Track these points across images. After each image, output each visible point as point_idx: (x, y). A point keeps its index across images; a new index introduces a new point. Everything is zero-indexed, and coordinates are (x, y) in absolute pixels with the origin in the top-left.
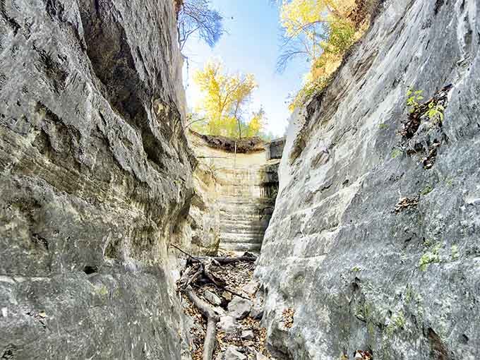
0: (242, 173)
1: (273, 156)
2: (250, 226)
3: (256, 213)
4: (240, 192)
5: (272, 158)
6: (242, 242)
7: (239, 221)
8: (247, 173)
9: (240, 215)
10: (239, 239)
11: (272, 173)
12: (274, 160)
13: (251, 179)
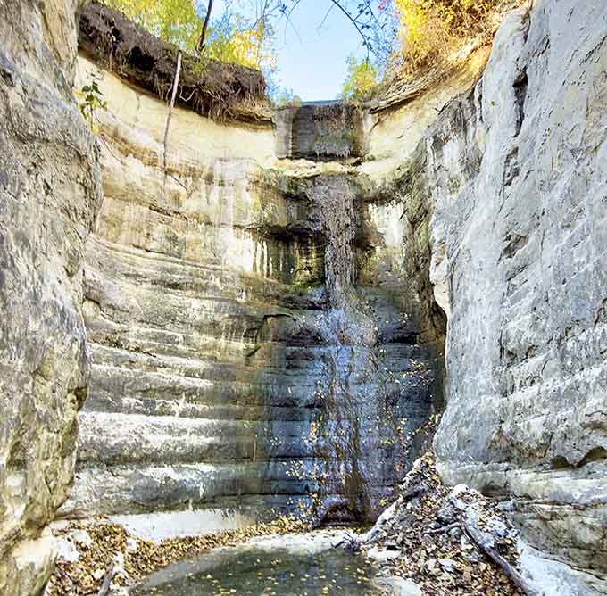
0: (192, 172)
1: (304, 148)
2: (205, 384)
3: (234, 331)
4: (173, 239)
5: (296, 155)
6: (170, 459)
7: (166, 359)
8: (209, 179)
9: (170, 330)
10: (157, 441)
11: (297, 199)
12: (302, 162)
13: (223, 202)
